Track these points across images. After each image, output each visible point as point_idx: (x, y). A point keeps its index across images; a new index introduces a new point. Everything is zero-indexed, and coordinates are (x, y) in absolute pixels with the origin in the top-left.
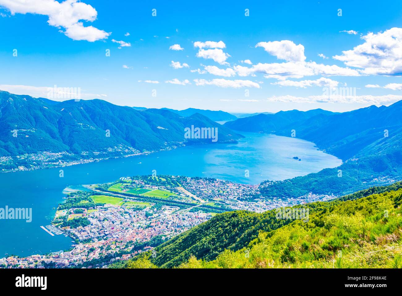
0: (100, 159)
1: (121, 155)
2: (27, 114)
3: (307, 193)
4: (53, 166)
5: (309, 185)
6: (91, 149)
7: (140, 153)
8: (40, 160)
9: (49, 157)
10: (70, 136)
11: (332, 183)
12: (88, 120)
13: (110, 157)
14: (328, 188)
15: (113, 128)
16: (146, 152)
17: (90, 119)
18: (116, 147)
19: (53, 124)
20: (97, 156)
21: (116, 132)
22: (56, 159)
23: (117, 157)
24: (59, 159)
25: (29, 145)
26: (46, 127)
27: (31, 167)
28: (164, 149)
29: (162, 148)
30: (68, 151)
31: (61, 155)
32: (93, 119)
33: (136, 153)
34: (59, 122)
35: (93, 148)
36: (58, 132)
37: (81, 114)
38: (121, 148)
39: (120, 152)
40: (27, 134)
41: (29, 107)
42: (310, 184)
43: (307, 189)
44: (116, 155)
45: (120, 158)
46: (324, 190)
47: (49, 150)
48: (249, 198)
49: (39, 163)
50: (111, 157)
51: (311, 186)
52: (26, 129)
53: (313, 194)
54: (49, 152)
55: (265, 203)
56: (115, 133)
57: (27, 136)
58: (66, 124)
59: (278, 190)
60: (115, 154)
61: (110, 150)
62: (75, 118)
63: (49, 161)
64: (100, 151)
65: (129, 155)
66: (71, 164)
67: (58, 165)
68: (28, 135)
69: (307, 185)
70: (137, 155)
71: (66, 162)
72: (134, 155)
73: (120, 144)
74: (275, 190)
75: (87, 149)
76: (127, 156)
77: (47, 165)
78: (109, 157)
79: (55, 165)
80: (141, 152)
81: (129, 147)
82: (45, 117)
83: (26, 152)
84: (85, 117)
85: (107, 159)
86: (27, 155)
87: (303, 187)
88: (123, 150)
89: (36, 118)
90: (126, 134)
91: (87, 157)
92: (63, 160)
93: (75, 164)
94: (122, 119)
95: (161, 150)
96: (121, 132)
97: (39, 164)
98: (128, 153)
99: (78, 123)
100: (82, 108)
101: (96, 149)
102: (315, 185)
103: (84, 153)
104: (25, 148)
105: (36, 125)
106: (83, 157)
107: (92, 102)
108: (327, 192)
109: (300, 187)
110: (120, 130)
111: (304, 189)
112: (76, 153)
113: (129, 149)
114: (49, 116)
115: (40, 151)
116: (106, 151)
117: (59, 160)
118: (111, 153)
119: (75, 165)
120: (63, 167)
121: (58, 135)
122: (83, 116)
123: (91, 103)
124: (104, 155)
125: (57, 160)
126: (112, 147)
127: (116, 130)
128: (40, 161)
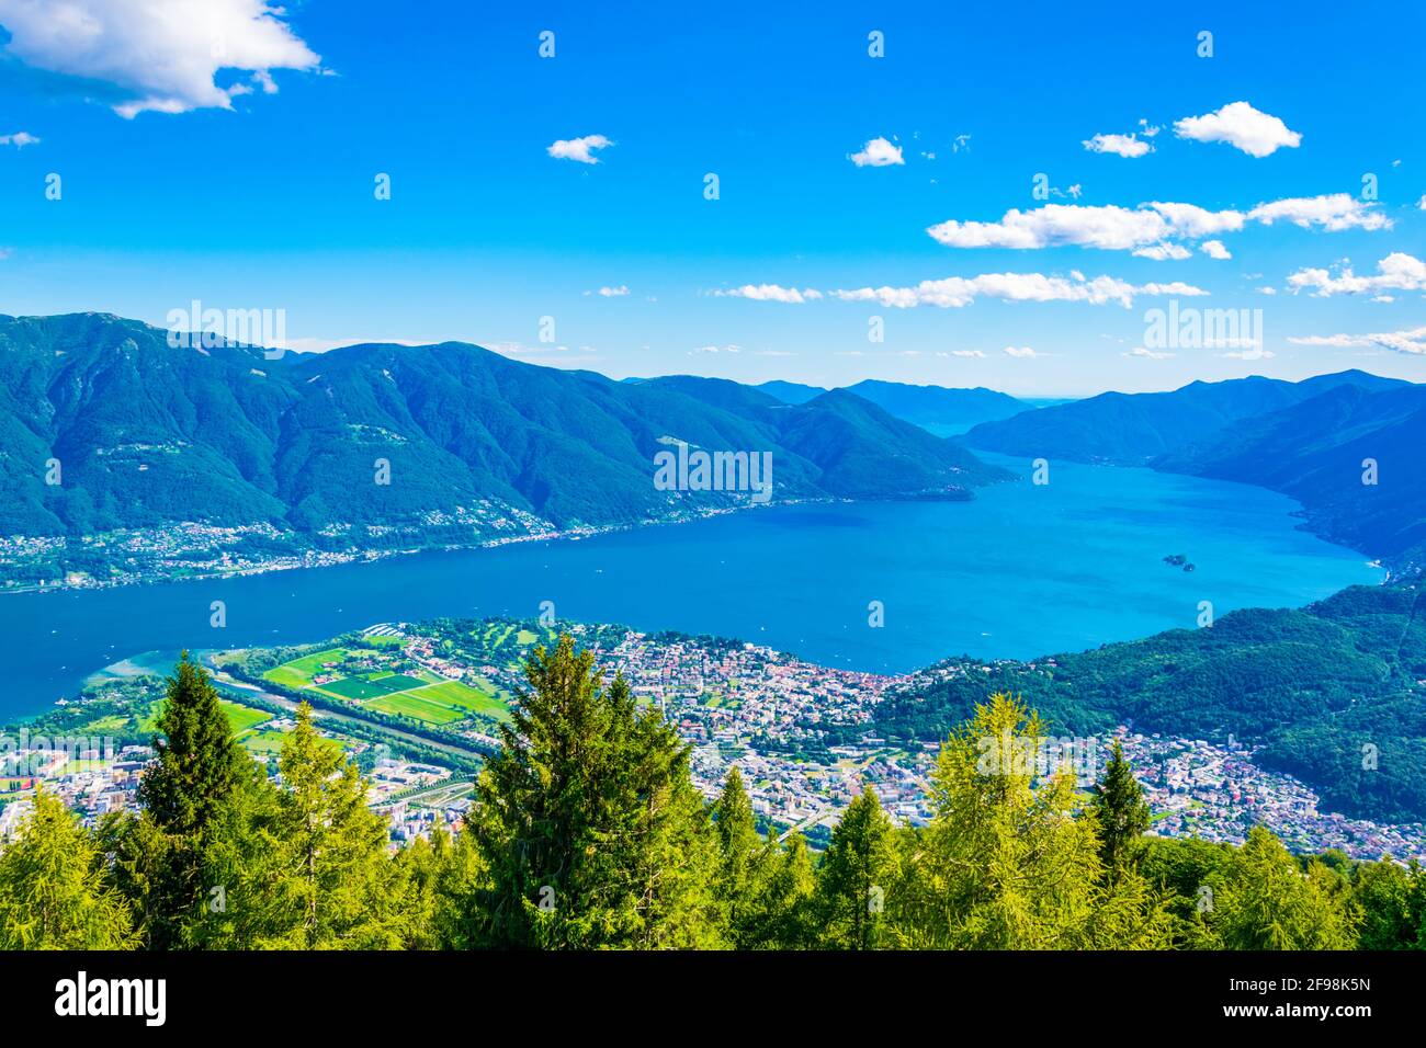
0: (387, 553)
1: (471, 539)
2: (173, 391)
3: (1108, 725)
4: (190, 573)
5: (1129, 687)
6: (365, 517)
7: (556, 535)
8: (154, 552)
9: (190, 542)
10: (305, 469)
11: (1242, 682)
12: (396, 414)
13: (425, 547)
14: (1214, 703)
15: (478, 442)
16: (580, 530)
17: (404, 409)
18: (461, 509)
19: (265, 425)
20: (376, 540)
21: (487, 458)
22: (212, 549)
23: (455, 547)
24: (224, 548)
25: (140, 498)
26: (231, 436)
27: (110, 575)
28: (659, 517)
29: (649, 516)
30: (274, 522)
31: (238, 534)
32: (415, 413)
33: (538, 533)
34: (284, 422)
35: (370, 514)
36: (270, 455)
37: (374, 391)
38: (480, 512)
39: (469, 528)
40: (144, 460)
41: (187, 370)
42: (1134, 685)
43: (1112, 707)
44: (451, 538)
45: (466, 548)
46: (1196, 713)
47: (203, 517)
48: (805, 742)
49: (145, 562)
50: (432, 544)
51: (1140, 691)
52: (150, 444)
53: (1133, 731)
54: (203, 523)
55: (866, 768)
56: (483, 458)
57: (143, 468)
58: (304, 428)
59: (958, 707)
60: (447, 535)
61: (436, 519)
62: (341, 407)
63: (183, 557)
64: (393, 521)
65: (504, 541)
66: (260, 569)
67: (211, 570)
68: (149, 464)
69: (1116, 689)
70: (536, 538)
71: (246, 559)
72: (527, 538)
73: (486, 498)
74: (947, 706)
75: (349, 513)
76: (494, 543)
77: (167, 571)
78: (422, 543)
79: (196, 569)
80: (559, 528)
81: (515, 511)
82: (240, 402)
83: (119, 522)
84: (386, 403)
85: (413, 551)
86: (122, 531)
87: (1098, 695)
88: (485, 521)
89: (203, 408)
90: (524, 462)
91: (338, 545)
92: (239, 552)
93: (279, 568)
94: (527, 413)
95: (645, 522)
96: (507, 457)
97: (142, 567)
98: (504, 533)
99: (350, 423)
100: (386, 373)
101: (381, 515)
102: (1158, 689)
103: (331, 531)
104: (125, 507)
105: (194, 432)
106: (323, 544)
107: (434, 354)
108: (1208, 726)
109: (1081, 698)
110: (505, 450)
111: (1097, 708)
112: (304, 528)
113: (511, 518)
114: (253, 399)
115: (172, 518)
116: (415, 521)
117: (225, 554)
118: (434, 531)
119: (276, 572)
120: (224, 577)
121: (264, 467)
122: (378, 398)
123: (429, 354)
124: (404, 536)
125: (215, 553)
126: (446, 510)
127: (488, 448)
128: (152, 556)
